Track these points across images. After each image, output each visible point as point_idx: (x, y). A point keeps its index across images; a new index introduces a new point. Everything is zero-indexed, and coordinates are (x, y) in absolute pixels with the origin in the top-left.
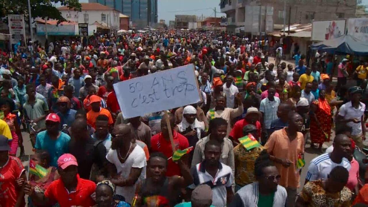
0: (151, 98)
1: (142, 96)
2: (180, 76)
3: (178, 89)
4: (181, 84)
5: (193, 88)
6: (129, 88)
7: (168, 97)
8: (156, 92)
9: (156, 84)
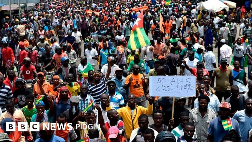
0: (168, 88)
1: (163, 86)
2: (188, 80)
3: (184, 87)
4: (187, 84)
5: (192, 89)
6: (158, 80)
7: (178, 90)
8: (172, 86)
9: (173, 82)
